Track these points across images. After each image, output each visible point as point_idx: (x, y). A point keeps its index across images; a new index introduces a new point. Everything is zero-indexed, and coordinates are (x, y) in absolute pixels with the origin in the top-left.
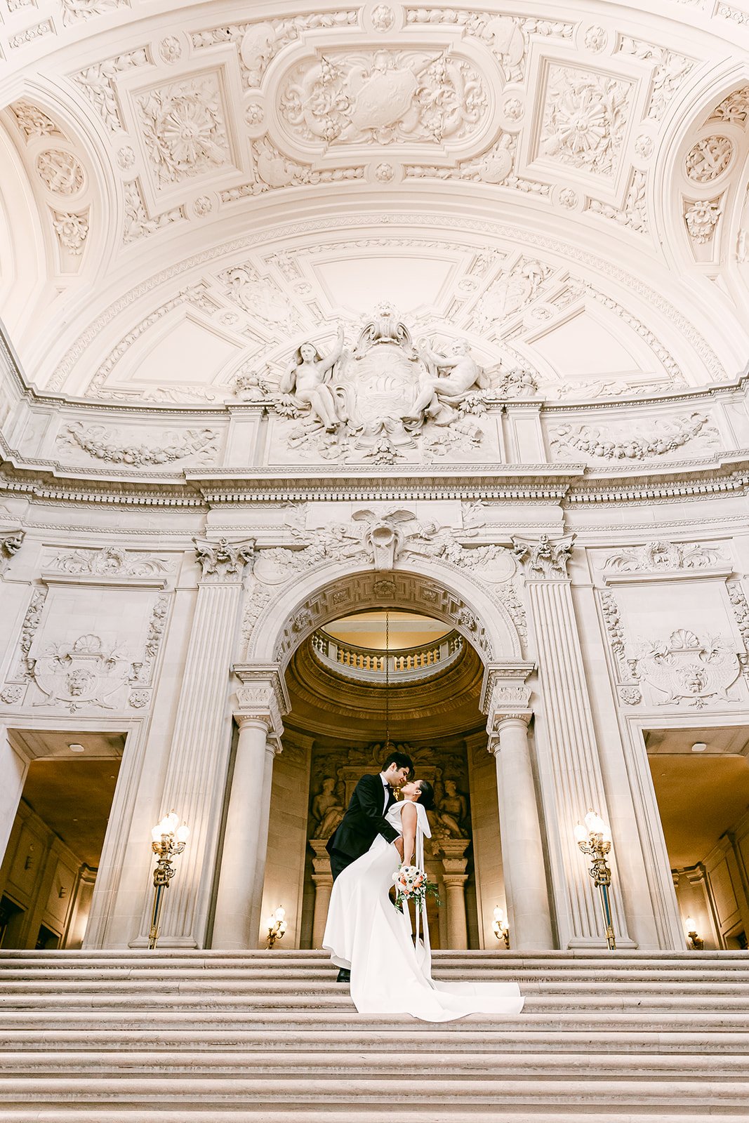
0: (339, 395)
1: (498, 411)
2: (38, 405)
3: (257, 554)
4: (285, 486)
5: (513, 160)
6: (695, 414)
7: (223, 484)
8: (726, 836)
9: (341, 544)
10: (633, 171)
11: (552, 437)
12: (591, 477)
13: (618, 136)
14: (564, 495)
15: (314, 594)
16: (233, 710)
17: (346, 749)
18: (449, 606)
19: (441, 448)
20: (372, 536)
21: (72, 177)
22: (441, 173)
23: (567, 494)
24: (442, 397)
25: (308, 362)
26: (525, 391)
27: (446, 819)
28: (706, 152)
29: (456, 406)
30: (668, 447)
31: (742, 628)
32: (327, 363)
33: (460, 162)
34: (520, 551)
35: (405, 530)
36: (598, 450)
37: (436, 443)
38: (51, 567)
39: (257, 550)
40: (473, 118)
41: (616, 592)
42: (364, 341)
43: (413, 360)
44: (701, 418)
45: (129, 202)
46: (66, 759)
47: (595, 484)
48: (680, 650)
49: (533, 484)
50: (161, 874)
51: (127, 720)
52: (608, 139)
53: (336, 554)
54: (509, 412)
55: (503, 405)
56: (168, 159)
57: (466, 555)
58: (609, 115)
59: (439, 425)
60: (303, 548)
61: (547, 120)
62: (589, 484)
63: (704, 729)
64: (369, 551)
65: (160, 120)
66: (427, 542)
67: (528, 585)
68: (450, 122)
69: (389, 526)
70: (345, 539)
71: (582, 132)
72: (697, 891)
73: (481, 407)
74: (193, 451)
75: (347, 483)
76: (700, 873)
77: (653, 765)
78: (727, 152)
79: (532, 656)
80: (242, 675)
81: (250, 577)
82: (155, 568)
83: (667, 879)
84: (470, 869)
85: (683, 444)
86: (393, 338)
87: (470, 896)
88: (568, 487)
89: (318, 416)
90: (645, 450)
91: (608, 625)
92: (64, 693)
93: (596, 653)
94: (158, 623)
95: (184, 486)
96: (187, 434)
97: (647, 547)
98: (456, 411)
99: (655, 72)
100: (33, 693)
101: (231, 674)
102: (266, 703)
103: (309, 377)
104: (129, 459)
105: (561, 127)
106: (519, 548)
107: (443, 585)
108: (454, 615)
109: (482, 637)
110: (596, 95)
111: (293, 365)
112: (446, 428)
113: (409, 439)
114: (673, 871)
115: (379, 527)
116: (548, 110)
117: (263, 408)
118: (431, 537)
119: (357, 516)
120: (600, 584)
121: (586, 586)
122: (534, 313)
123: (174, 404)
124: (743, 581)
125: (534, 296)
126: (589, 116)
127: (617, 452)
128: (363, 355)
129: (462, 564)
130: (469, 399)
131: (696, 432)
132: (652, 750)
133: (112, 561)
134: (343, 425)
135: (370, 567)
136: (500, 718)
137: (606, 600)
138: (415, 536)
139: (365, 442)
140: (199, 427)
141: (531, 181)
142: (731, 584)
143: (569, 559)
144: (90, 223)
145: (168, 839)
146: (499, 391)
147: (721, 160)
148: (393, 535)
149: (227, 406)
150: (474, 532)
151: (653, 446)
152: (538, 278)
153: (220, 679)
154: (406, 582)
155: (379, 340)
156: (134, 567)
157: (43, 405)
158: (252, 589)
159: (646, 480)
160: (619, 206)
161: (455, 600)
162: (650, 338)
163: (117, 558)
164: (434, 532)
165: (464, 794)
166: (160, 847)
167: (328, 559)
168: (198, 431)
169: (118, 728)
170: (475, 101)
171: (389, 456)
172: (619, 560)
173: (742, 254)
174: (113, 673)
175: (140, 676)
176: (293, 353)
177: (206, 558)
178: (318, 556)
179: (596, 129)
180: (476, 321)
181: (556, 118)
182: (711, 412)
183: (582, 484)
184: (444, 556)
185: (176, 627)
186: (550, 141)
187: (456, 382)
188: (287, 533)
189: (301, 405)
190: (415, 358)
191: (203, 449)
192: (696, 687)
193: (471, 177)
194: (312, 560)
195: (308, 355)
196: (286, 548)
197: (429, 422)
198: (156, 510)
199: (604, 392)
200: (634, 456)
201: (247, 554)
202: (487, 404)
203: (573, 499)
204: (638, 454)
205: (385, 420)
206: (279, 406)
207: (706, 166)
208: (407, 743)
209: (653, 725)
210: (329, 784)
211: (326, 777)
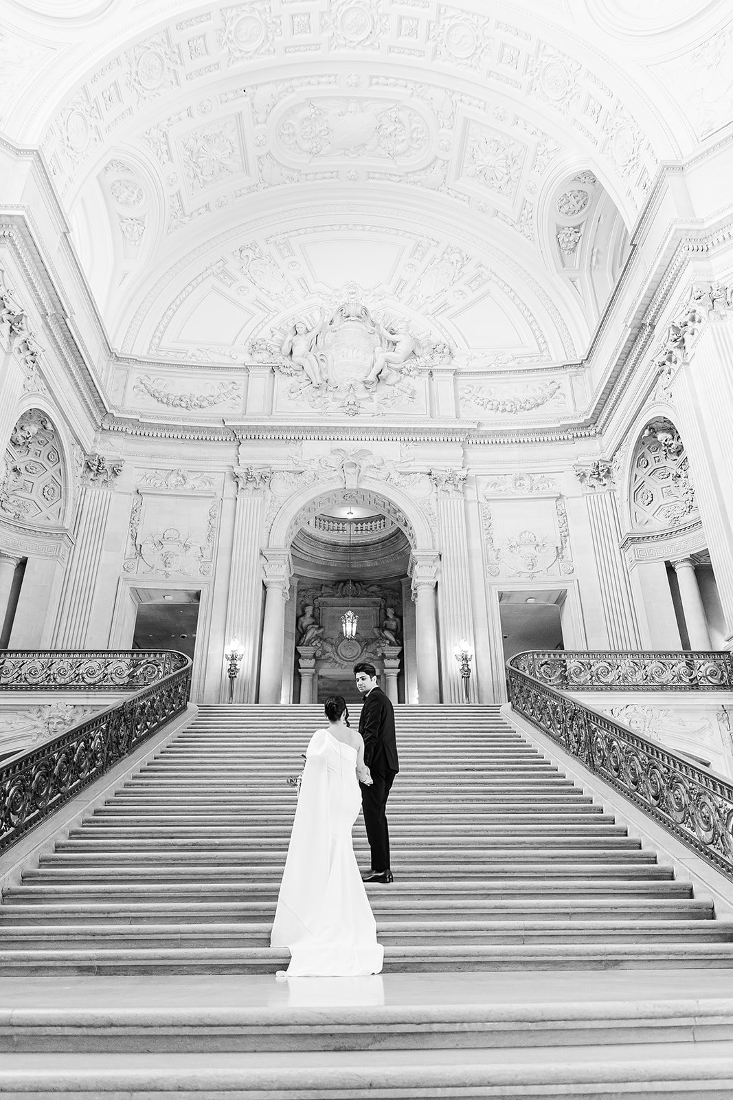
0: (322, 360)
1: (426, 374)
2: (119, 363)
3: (272, 476)
4: (288, 430)
5: (445, 177)
6: (553, 382)
7: (249, 428)
9: (325, 470)
10: (525, 200)
11: (461, 394)
12: (483, 429)
13: (516, 175)
14: (464, 440)
16: (263, 578)
17: (320, 585)
18: (391, 510)
19: (389, 401)
20: (345, 467)
21: (135, 195)
22: (393, 178)
23: (466, 439)
24: (389, 365)
25: (300, 334)
26: (445, 359)
27: (387, 634)
28: (571, 198)
30: (533, 406)
31: (561, 531)
32: (314, 333)
33: (407, 173)
34: (435, 478)
35: (364, 464)
36: (489, 406)
37: (386, 398)
38: (141, 483)
39: (272, 473)
40: (417, 146)
41: (491, 504)
42: (339, 318)
43: (371, 334)
44: (555, 386)
45: (172, 207)
47: (484, 433)
48: (525, 544)
49: (445, 432)
50: (232, 671)
51: (200, 583)
52: (509, 176)
53: (321, 477)
54: (435, 374)
55: (430, 371)
56: (199, 175)
57: (402, 479)
58: (510, 162)
59: (388, 385)
60: (301, 473)
61: (468, 155)
62: (480, 433)
63: (534, 591)
64: (342, 476)
65: (195, 151)
66: (379, 471)
67: (439, 500)
68: (400, 148)
69: (355, 460)
70: (327, 467)
71: (492, 168)
73: (416, 372)
75: (328, 429)
78: (585, 199)
79: (438, 546)
80: (267, 556)
81: (268, 491)
82: (208, 484)
84: (401, 666)
85: (542, 405)
86: (358, 317)
88: (467, 434)
89: (308, 376)
90: (518, 407)
91: (485, 527)
92: (160, 565)
93: (476, 544)
94: (213, 521)
95: (223, 428)
96: (220, 385)
97: (513, 476)
98: (399, 374)
99: (539, 145)
100: (143, 567)
101: (261, 555)
102: (282, 573)
103: (301, 346)
104: (184, 405)
105: (478, 162)
106: (435, 476)
107: (389, 499)
108: (394, 516)
109: (410, 531)
110: (501, 147)
111: (290, 337)
112: (393, 387)
113: (368, 395)
115: (349, 461)
116: (469, 149)
117: (271, 368)
118: (381, 467)
119: (335, 451)
120: (483, 500)
121: (474, 501)
122: (455, 295)
123: (209, 362)
124: (566, 501)
125: (456, 279)
126: (497, 159)
127: (501, 408)
128: (337, 329)
129: (399, 485)
131: (552, 395)
132: (502, 604)
133: (180, 479)
135: (343, 486)
136: (419, 583)
137: (485, 511)
138: (371, 467)
139: (339, 396)
140: (227, 380)
141: (457, 192)
142: (558, 503)
143: (465, 483)
144: (146, 225)
145: (234, 654)
146: (428, 357)
147: (581, 203)
148: (358, 466)
149: (246, 366)
150: (407, 464)
151: (523, 405)
152: (460, 263)
153: (254, 558)
154: (364, 493)
155: (349, 318)
156: (193, 482)
157: (121, 363)
158: (270, 499)
159: (516, 432)
160: (516, 220)
161: (395, 507)
162: (531, 319)
163: (183, 477)
164: (383, 464)
165: (399, 616)
166: (230, 657)
167: (317, 481)
168: (227, 382)
169: (197, 588)
170: (419, 136)
172: (496, 484)
173: (594, 264)
174: (188, 553)
175: (205, 555)
176: (291, 328)
177: (240, 479)
178: (311, 478)
179: (501, 168)
180: (415, 298)
181: (475, 155)
182: (562, 381)
183: (476, 433)
184: (389, 480)
185: (225, 524)
186: (470, 169)
187: (399, 354)
188: (291, 462)
189: (297, 367)
191: (231, 397)
192: (530, 567)
193: (415, 183)
194: (307, 481)
195: (301, 330)
196: (290, 472)
198: (205, 443)
199: (497, 361)
200: (511, 411)
201: (266, 476)
202: (420, 369)
203: (470, 442)
204: (514, 410)
205: (353, 382)
206: (282, 368)
207: (571, 206)
208: (362, 582)
209: (506, 589)
210: (309, 610)
211: (307, 605)
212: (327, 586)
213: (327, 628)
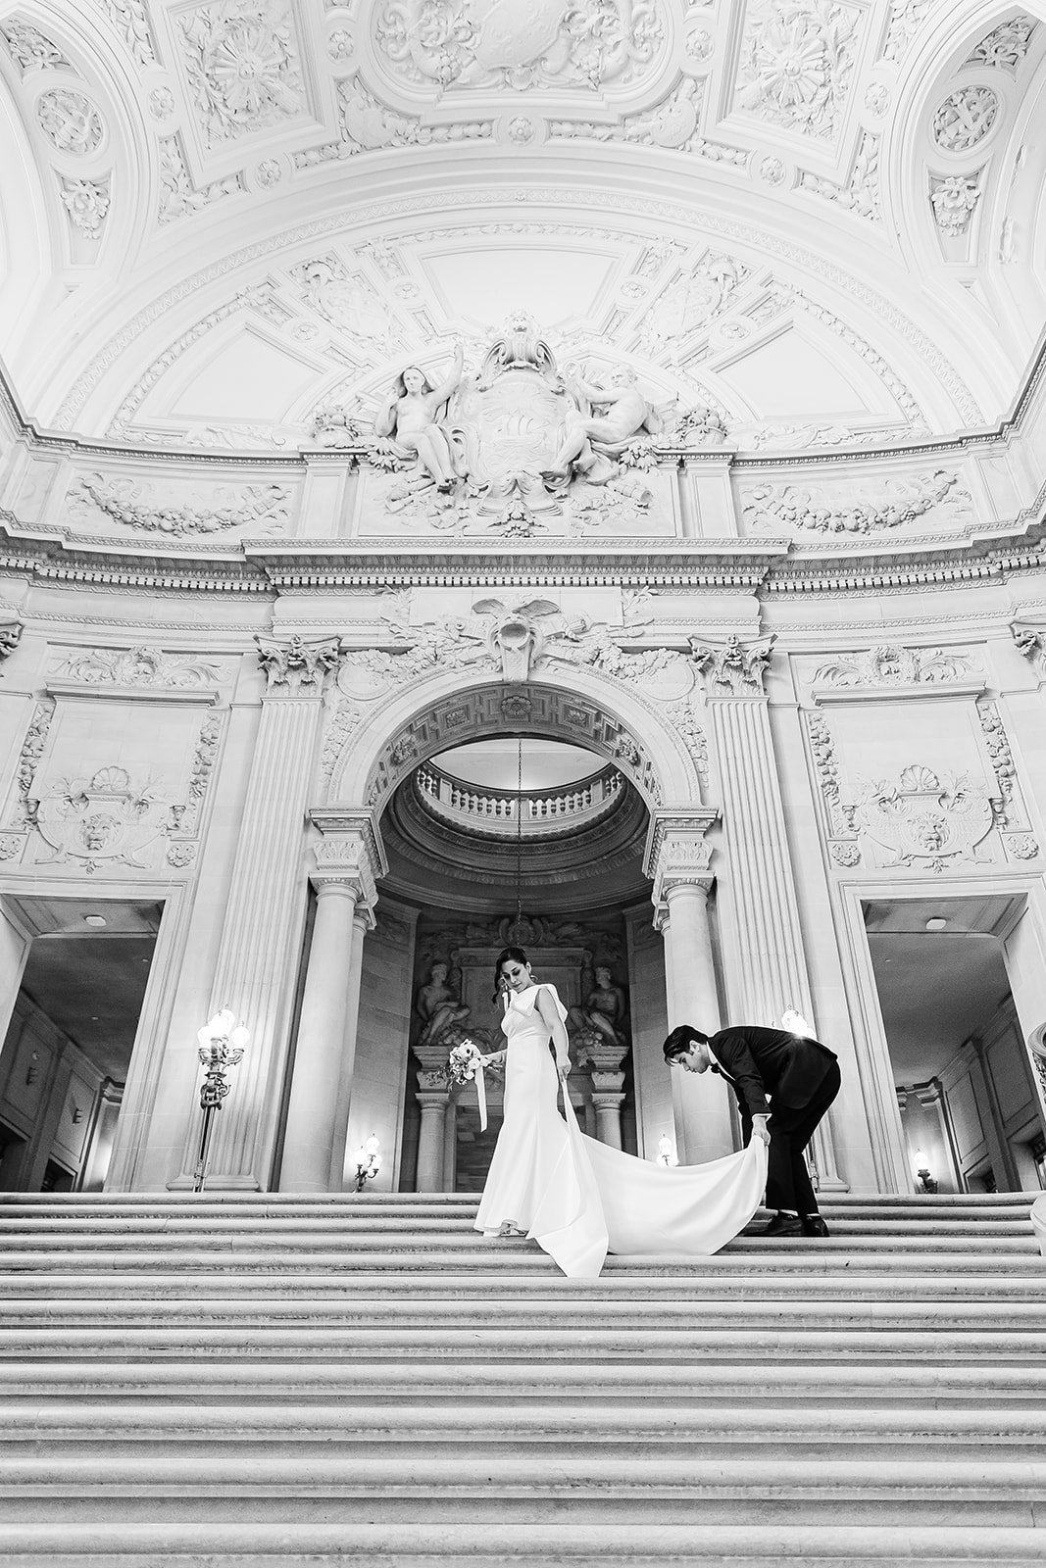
0: (456, 440)
1: (673, 465)
2: (41, 449)
3: (343, 658)
4: (381, 565)
5: (698, 115)
6: (940, 472)
7: (296, 562)
8: (970, 1044)
9: (457, 645)
10: (862, 133)
11: (745, 502)
12: (797, 556)
13: (842, 84)
14: (761, 582)
15: (421, 714)
16: (309, 871)
17: (462, 923)
18: (604, 732)
19: (595, 515)
20: (500, 635)
21: (87, 128)
22: (599, 132)
23: (764, 579)
24: (596, 445)
25: (413, 394)
26: (710, 437)
27: (597, 1020)
28: (962, 109)
29: (616, 457)
30: (903, 517)
31: (996, 764)
32: (439, 395)
33: (625, 117)
34: (700, 658)
35: (544, 627)
36: (808, 521)
37: (588, 508)
38: (60, 674)
39: (343, 652)
40: (643, 56)
41: (828, 712)
42: (492, 365)
43: (557, 393)
44: (946, 478)
45: (166, 165)
46: (82, 936)
47: (802, 566)
48: (914, 793)
49: (719, 565)
50: (210, 1091)
51: (164, 884)
52: (828, 88)
53: (450, 658)
54: (689, 465)
55: (679, 457)
56: (220, 106)
57: (627, 662)
58: (830, 55)
59: (591, 484)
60: (405, 651)
61: (745, 60)
62: (795, 567)
63: (943, 900)
64: (495, 656)
65: (208, 51)
66: (575, 644)
67: (710, 704)
68: (611, 61)
69: (523, 621)
70: (462, 639)
71: (792, 78)
72: (931, 1114)
73: (650, 459)
74: (255, 515)
75: (465, 562)
76: (934, 1092)
77: (875, 948)
78: (990, 109)
79: (714, 800)
80: (321, 824)
81: (332, 690)
82: (203, 676)
83: (890, 1101)
84: (628, 1087)
85: (922, 514)
86: (531, 361)
87: (627, 1122)
88: (766, 569)
89: (426, 469)
90: (871, 520)
91: (817, 759)
92: (77, 845)
93: (800, 797)
94: (207, 751)
95: (242, 563)
96: (247, 491)
97: (872, 654)
98: (615, 464)
100: (35, 846)
101: (307, 822)
102: (354, 862)
103: (415, 414)
104: (167, 525)
105: (764, 70)
106: (698, 654)
107: (596, 702)
108: (610, 744)
109: (648, 774)
110: (813, 26)
111: (393, 398)
112: (602, 487)
113: (550, 503)
114: (898, 1090)
115: (509, 622)
116: (747, 46)
117: (352, 457)
118: (580, 637)
119: (480, 607)
120: (808, 703)
121: (789, 705)
122: (724, 329)
123: (227, 450)
124: (999, 701)
125: (724, 306)
126: (803, 54)
127: (833, 523)
128: (489, 385)
129: (621, 674)
130: (634, 447)
131: (941, 496)
132: (873, 927)
133: (143, 666)
134: (460, 482)
135: (497, 678)
136: (670, 884)
137: (815, 725)
138: (558, 636)
139: (490, 505)
140: (263, 482)
141: (722, 146)
142: (983, 704)
143: (766, 668)
144: (112, 196)
145: (220, 1045)
146: (675, 437)
147: (982, 120)
148: (528, 634)
149: (302, 454)
150: (638, 631)
151: (882, 516)
152: (730, 280)
153: (292, 827)
154: (546, 698)
155: (512, 364)
156: (173, 675)
157: (47, 449)
158: (335, 706)
159: (872, 562)
160: (842, 182)
161: (612, 724)
162: (881, 366)
163: (150, 662)
164: (584, 630)
165: (621, 984)
166: (209, 1055)
167: (439, 666)
168: (262, 487)
169: (152, 894)
170: (647, 32)
171: (524, 526)
172: (834, 671)
173: (1008, 252)
174: (146, 818)
175: (182, 824)
176: (394, 379)
177: (273, 663)
178: (426, 662)
179: (812, 74)
180: (644, 340)
181: (758, 57)
182: (961, 469)
183: (785, 567)
184: (598, 663)
185: (231, 759)
186: (748, 89)
187: (616, 424)
188: (384, 630)
189: (405, 453)
190: (560, 390)
191: (268, 512)
192: (934, 844)
193: (640, 138)
194: (418, 667)
195: (414, 384)
196: (382, 650)
197: (579, 479)
198: (205, 596)
199: (817, 440)
200: (856, 529)
201: (328, 658)
202: (658, 455)
203: (773, 587)
204: (862, 525)
205: (519, 476)
206: (373, 455)
207: (961, 129)
208: (546, 916)
209: (876, 894)
210: (440, 972)
211: (436, 962)
212: (476, 925)
213: (475, 1008)
